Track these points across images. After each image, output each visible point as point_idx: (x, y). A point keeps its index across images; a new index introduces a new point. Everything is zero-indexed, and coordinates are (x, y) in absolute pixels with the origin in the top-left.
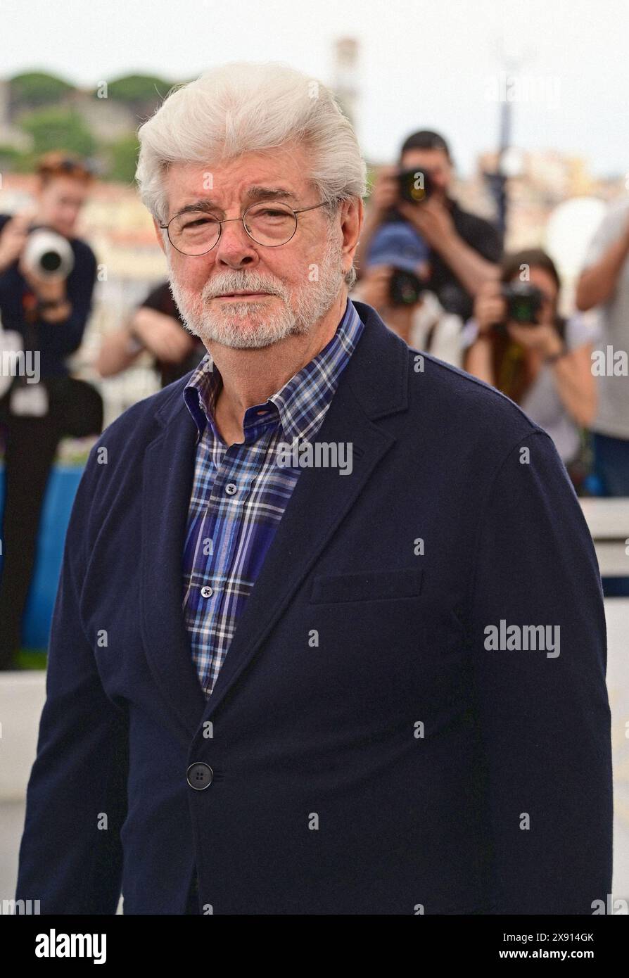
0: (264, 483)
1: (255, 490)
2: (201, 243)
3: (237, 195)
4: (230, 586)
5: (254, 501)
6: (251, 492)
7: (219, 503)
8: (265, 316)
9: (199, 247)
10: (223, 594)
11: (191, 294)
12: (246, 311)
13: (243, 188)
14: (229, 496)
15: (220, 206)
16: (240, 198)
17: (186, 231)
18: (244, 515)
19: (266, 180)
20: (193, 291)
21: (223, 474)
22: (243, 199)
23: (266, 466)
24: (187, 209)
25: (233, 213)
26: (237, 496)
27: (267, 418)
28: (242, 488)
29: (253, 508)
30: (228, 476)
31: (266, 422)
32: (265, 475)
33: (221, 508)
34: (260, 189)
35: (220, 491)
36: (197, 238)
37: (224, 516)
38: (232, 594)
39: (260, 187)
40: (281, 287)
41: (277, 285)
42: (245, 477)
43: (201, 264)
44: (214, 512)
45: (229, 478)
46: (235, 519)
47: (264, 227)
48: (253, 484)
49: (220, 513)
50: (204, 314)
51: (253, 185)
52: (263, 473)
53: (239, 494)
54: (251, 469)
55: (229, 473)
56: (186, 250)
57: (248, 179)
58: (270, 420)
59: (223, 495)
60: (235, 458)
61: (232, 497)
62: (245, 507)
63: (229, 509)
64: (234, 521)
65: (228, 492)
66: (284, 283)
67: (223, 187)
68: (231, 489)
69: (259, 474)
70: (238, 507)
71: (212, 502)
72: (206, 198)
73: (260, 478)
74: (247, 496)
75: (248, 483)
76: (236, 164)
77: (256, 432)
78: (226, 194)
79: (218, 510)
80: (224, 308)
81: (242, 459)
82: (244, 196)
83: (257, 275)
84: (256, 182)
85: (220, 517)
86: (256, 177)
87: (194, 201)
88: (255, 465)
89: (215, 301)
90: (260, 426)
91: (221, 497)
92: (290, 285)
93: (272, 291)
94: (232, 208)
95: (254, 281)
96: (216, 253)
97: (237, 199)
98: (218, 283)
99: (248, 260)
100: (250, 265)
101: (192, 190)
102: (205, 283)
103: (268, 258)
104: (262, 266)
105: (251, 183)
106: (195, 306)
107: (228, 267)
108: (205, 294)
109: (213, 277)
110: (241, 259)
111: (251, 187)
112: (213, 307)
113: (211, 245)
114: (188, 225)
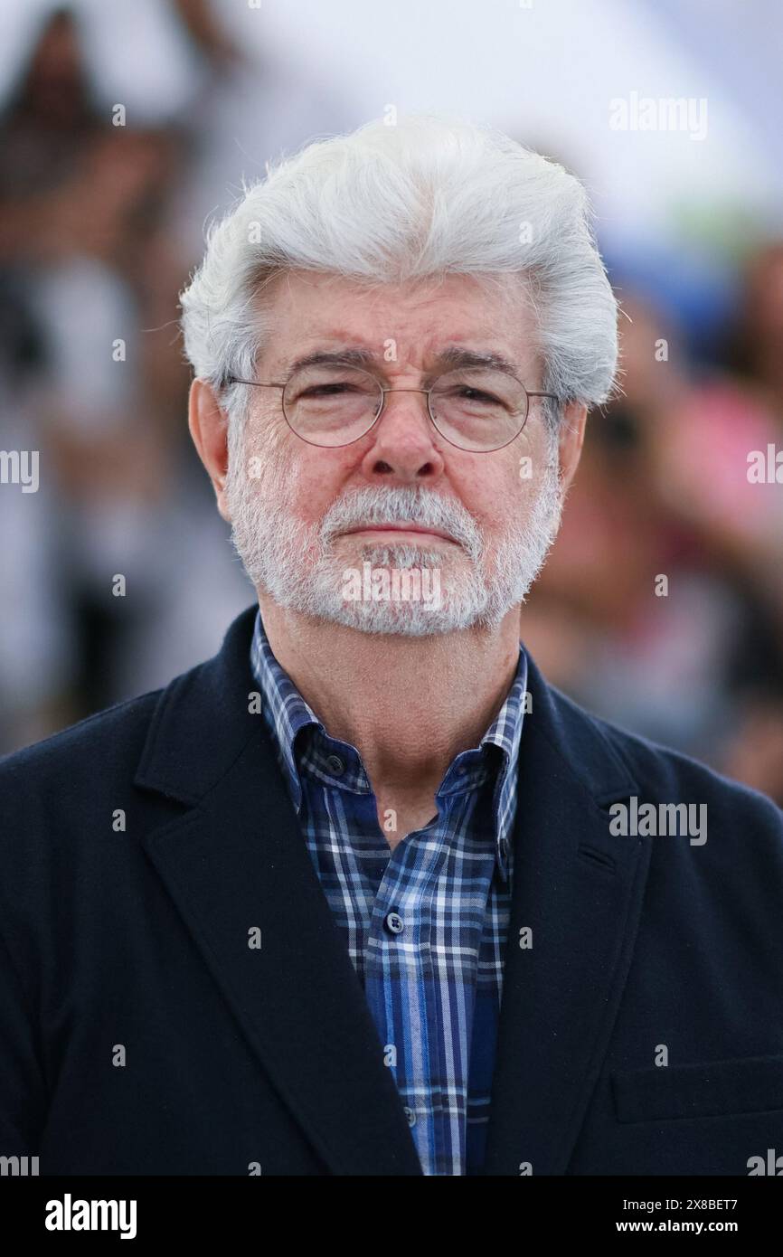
0: (456, 910)
1: (441, 923)
2: (334, 428)
3: (419, 355)
4: (452, 1102)
6: (434, 928)
7: (380, 952)
9: (331, 434)
10: (446, 1119)
11: (301, 524)
13: (431, 346)
14: (395, 937)
16: (424, 363)
17: (303, 403)
18: (434, 969)
19: (473, 335)
20: (304, 519)
21: (385, 895)
22: (429, 365)
24: (318, 360)
25: (409, 381)
26: (411, 937)
28: (410, 922)
29: (449, 957)
30: (389, 898)
32: (448, 896)
33: (386, 960)
34: (462, 351)
35: (382, 929)
36: (329, 418)
37: (395, 974)
38: (461, 1117)
39: (462, 348)
40: (472, 531)
41: (466, 528)
44: (377, 968)
45: (390, 903)
46: (419, 978)
47: (457, 416)
48: (431, 914)
49: (386, 970)
50: (321, 564)
51: (451, 342)
52: (442, 893)
53: (412, 932)
54: (423, 883)
55: (392, 892)
57: (446, 329)
59: (385, 935)
60: (400, 863)
61: (401, 937)
62: (431, 955)
63: (401, 959)
64: (419, 983)
65: (394, 930)
66: (478, 525)
67: (400, 333)
68: (396, 923)
69: (435, 894)
70: (417, 955)
71: (374, 950)
72: (362, 346)
73: (440, 901)
74: (428, 934)
75: (423, 912)
76: (426, 293)
78: (402, 347)
79: (381, 965)
80: (368, 550)
81: (412, 864)
82: (432, 360)
83: (437, 499)
84: (458, 338)
85: (388, 978)
87: (338, 348)
88: (429, 877)
89: (345, 540)
91: (378, 937)
92: (487, 529)
93: (455, 534)
94: (407, 374)
95: (434, 506)
96: (369, 449)
97: (418, 362)
98: (360, 503)
99: (427, 469)
100: (427, 479)
101: (336, 326)
102: (331, 504)
103: (459, 472)
104: (445, 482)
105: (448, 339)
106: (305, 547)
107: (388, 476)
108: (329, 526)
109: (346, 494)
110: (422, 462)
111: (448, 345)
112: (342, 551)
113: (358, 430)
114: (310, 393)
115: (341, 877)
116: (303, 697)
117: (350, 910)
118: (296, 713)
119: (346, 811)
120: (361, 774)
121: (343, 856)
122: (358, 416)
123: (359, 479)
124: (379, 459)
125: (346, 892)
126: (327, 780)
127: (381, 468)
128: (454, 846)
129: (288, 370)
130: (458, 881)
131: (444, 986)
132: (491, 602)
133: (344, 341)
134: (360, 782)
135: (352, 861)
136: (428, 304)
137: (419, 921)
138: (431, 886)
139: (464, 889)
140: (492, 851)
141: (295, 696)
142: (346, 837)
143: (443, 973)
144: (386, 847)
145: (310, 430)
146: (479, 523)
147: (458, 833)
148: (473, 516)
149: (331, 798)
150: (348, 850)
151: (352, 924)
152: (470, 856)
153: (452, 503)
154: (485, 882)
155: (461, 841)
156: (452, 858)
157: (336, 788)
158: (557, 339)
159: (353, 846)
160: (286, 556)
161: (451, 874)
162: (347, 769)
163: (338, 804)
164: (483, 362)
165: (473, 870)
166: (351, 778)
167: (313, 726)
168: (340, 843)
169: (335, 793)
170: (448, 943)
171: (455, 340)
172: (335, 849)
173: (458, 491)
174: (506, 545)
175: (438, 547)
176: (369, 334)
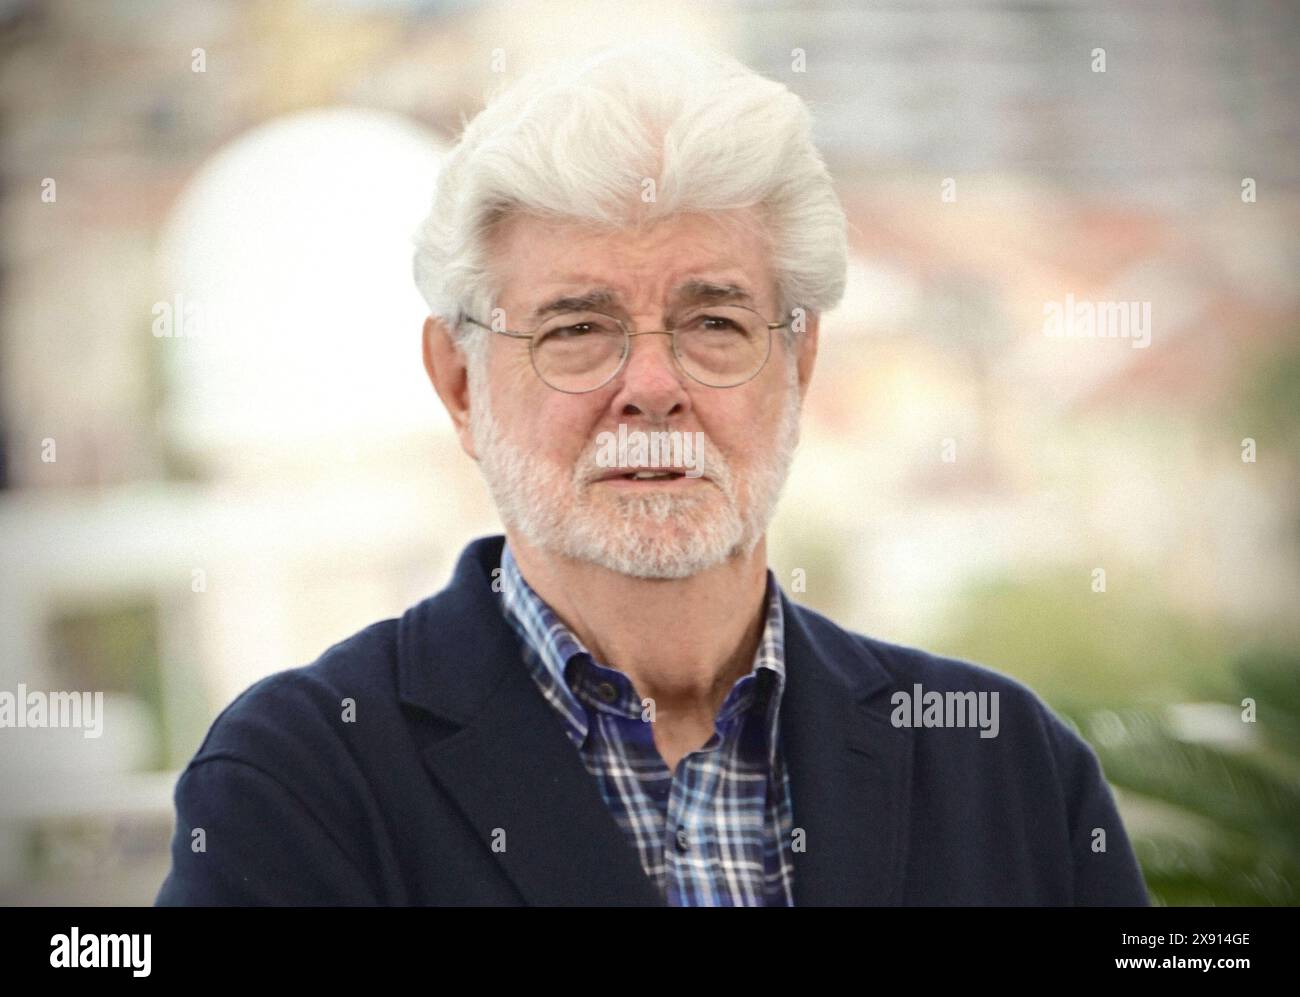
0: (736, 828)
2: (581, 372)
3: (660, 293)
5: (734, 859)
6: (719, 845)
7: (674, 866)
8: (697, 519)
9: (579, 377)
11: (555, 469)
12: (666, 509)
13: (672, 281)
14: (683, 853)
15: (627, 307)
16: (665, 299)
17: (549, 345)
18: (727, 882)
19: (712, 267)
20: (558, 464)
22: (670, 300)
24: (563, 305)
25: (650, 322)
26: (695, 854)
29: (737, 871)
34: (702, 284)
36: (574, 361)
37: (691, 888)
39: (701, 281)
40: (721, 466)
41: (715, 463)
42: (694, 819)
43: (581, 410)
44: (674, 881)
46: (712, 890)
47: (700, 349)
48: (714, 831)
49: (681, 883)
50: (576, 510)
51: (691, 276)
52: (719, 813)
53: (695, 849)
56: (556, 380)
57: (684, 263)
61: (687, 855)
63: (693, 874)
65: (684, 847)
66: (727, 459)
67: (639, 272)
68: (683, 840)
69: (714, 815)
70: (707, 870)
71: (670, 864)
72: (605, 286)
73: (720, 821)
74: (716, 851)
75: (706, 830)
76: (663, 232)
78: (642, 287)
80: (623, 501)
82: (672, 297)
84: (696, 270)
85: (682, 889)
87: (580, 292)
88: (708, 798)
89: (598, 486)
92: (736, 463)
93: (709, 473)
94: (650, 314)
96: (617, 392)
97: (660, 300)
99: (677, 409)
100: (676, 417)
101: (577, 271)
102: (582, 449)
103: (705, 407)
104: (691, 418)
105: (687, 273)
106: (561, 490)
107: (637, 418)
108: (581, 472)
110: (671, 405)
111: (687, 278)
112: (596, 499)
113: (606, 375)
114: (554, 334)
115: (626, 799)
116: (570, 628)
117: (638, 831)
118: (563, 644)
119: (622, 736)
120: (634, 699)
121: (625, 779)
122: (604, 357)
123: (609, 421)
124: (629, 403)
125: (631, 813)
126: (602, 707)
127: (629, 411)
128: (728, 768)
129: (531, 315)
132: (745, 530)
133: (587, 284)
134: (634, 707)
135: (634, 784)
137: (705, 839)
138: (709, 807)
139: (741, 808)
140: (765, 771)
141: (559, 626)
142: (625, 762)
143: (734, 886)
144: (665, 768)
145: (557, 373)
146: (727, 456)
147: (730, 756)
148: (721, 451)
149: (606, 724)
150: (629, 773)
151: (641, 844)
152: (744, 777)
154: (759, 800)
155: (734, 763)
156: (727, 781)
157: (610, 714)
158: (791, 264)
159: (634, 768)
161: (726, 795)
162: (620, 696)
163: (614, 729)
164: (722, 293)
165: (746, 790)
166: (624, 703)
167: (582, 656)
168: (621, 766)
169: (609, 719)
171: (694, 273)
172: (615, 772)
174: (755, 474)
175: (690, 491)
176: (610, 275)
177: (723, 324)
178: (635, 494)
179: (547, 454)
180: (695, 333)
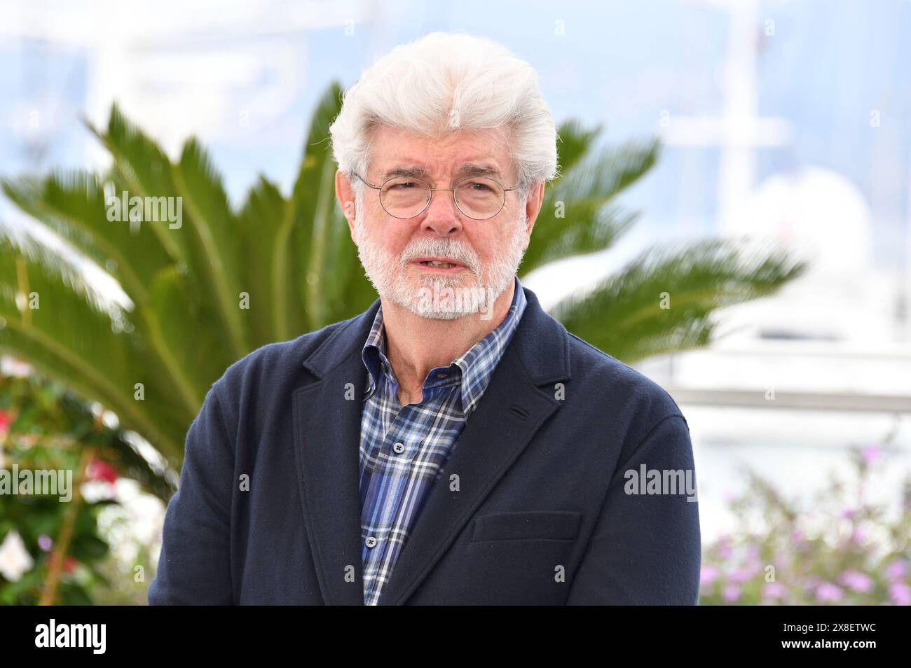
0: (434, 445)
1: (423, 450)
2: (408, 207)
3: (449, 170)
4: (395, 536)
5: (423, 461)
6: (419, 452)
7: (386, 461)
9: (405, 210)
10: (387, 543)
11: (391, 256)
12: (444, 284)
13: (455, 164)
14: (396, 454)
15: (431, 176)
16: (452, 173)
17: (392, 192)
18: (411, 472)
19: (476, 158)
20: (393, 253)
21: (393, 433)
22: (454, 174)
23: (434, 429)
24: (399, 172)
25: (443, 184)
26: (405, 456)
27: (444, 382)
28: (409, 448)
29: (420, 467)
30: (397, 435)
31: (442, 385)
32: (433, 437)
33: (389, 466)
34: (472, 166)
35: (389, 449)
36: (404, 201)
37: (391, 473)
38: (397, 543)
40: (476, 261)
42: (412, 437)
43: (405, 226)
44: (382, 469)
45: (398, 437)
46: (402, 476)
47: (469, 199)
48: (421, 445)
49: (387, 470)
50: (400, 277)
51: (465, 162)
52: (431, 436)
53: (406, 453)
54: (420, 430)
55: (398, 432)
56: (392, 211)
57: (461, 156)
58: (446, 384)
59: (391, 453)
60: (406, 418)
61: (400, 456)
62: (413, 466)
63: (396, 466)
64: (401, 478)
65: (398, 451)
67: (439, 159)
68: (399, 448)
69: (427, 436)
70: (405, 465)
71: (381, 459)
72: (421, 165)
73: (428, 440)
74: (415, 455)
75: (416, 444)
76: (452, 138)
77: (432, 393)
78: (440, 166)
79: (385, 467)
80: (421, 276)
81: (413, 419)
82: (456, 171)
83: (459, 243)
84: (468, 159)
85: (386, 474)
86: (469, 153)
87: (409, 167)
88: (424, 427)
89: (413, 268)
90: (435, 389)
91: (389, 455)
92: (483, 259)
93: (467, 262)
94: (444, 180)
95: (456, 249)
96: (424, 219)
97: (449, 174)
98: (420, 246)
99: (454, 230)
100: (454, 234)
101: (407, 156)
102: (406, 245)
103: (470, 229)
104: (463, 236)
105: (463, 160)
106: (393, 267)
107: (431, 233)
108: (405, 257)
109: (413, 240)
110: (451, 227)
111: (463, 164)
112: (410, 274)
113: (418, 210)
114: (394, 187)
122: (419, 201)
123: (421, 232)
127: (429, 228)
130: (441, 431)
131: (412, 481)
133: (411, 163)
136: (453, 143)
137: (413, 449)
143: (414, 475)
145: (393, 207)
146: (479, 255)
148: (477, 252)
153: (466, 246)
160: (383, 270)
164: (482, 171)
170: (423, 460)
171: (467, 160)
173: (470, 239)
174: (492, 265)
175: (457, 275)
176: (423, 160)
177: (482, 187)
178: (429, 275)
179: (387, 248)
180: (468, 190)
